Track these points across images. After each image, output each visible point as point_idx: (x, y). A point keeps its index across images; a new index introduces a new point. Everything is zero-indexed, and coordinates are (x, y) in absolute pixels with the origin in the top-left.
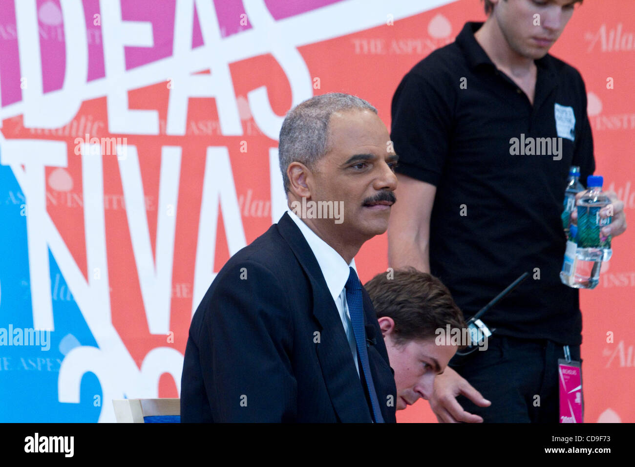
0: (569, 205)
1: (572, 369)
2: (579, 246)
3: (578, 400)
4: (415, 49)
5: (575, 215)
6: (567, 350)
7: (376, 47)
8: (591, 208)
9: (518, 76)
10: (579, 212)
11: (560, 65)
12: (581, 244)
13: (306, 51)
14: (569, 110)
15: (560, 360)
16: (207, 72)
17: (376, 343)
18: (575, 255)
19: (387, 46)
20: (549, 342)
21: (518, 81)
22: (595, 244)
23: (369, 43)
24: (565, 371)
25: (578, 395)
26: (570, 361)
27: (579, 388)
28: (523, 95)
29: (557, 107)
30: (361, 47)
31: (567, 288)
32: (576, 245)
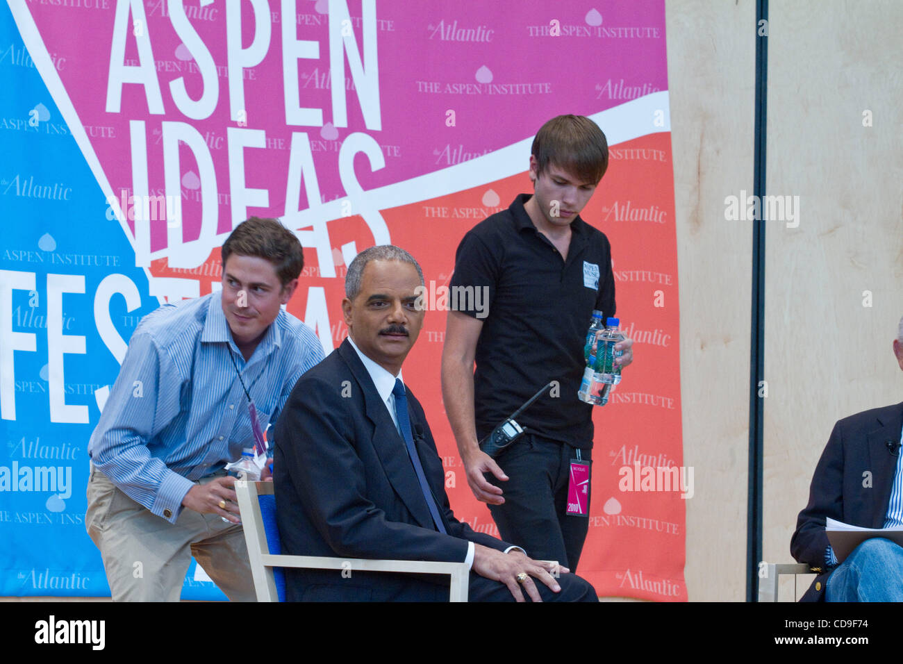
0: (591, 340)
1: (582, 467)
2: (596, 371)
3: (585, 491)
4: (471, 215)
5: (595, 346)
6: (579, 452)
7: (442, 212)
8: (609, 342)
9: (556, 238)
10: (598, 345)
11: (591, 230)
12: (597, 370)
13: (387, 214)
14: (596, 266)
15: (571, 460)
16: (310, 228)
17: (424, 437)
18: (592, 378)
19: (450, 212)
20: (565, 444)
21: (554, 242)
22: (609, 371)
23: (436, 210)
24: (575, 469)
25: (585, 487)
26: (581, 460)
27: (587, 481)
28: (558, 254)
29: (585, 263)
30: (430, 213)
31: (584, 403)
32: (594, 371)
